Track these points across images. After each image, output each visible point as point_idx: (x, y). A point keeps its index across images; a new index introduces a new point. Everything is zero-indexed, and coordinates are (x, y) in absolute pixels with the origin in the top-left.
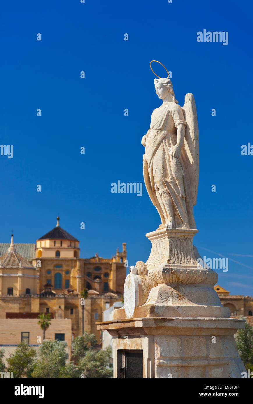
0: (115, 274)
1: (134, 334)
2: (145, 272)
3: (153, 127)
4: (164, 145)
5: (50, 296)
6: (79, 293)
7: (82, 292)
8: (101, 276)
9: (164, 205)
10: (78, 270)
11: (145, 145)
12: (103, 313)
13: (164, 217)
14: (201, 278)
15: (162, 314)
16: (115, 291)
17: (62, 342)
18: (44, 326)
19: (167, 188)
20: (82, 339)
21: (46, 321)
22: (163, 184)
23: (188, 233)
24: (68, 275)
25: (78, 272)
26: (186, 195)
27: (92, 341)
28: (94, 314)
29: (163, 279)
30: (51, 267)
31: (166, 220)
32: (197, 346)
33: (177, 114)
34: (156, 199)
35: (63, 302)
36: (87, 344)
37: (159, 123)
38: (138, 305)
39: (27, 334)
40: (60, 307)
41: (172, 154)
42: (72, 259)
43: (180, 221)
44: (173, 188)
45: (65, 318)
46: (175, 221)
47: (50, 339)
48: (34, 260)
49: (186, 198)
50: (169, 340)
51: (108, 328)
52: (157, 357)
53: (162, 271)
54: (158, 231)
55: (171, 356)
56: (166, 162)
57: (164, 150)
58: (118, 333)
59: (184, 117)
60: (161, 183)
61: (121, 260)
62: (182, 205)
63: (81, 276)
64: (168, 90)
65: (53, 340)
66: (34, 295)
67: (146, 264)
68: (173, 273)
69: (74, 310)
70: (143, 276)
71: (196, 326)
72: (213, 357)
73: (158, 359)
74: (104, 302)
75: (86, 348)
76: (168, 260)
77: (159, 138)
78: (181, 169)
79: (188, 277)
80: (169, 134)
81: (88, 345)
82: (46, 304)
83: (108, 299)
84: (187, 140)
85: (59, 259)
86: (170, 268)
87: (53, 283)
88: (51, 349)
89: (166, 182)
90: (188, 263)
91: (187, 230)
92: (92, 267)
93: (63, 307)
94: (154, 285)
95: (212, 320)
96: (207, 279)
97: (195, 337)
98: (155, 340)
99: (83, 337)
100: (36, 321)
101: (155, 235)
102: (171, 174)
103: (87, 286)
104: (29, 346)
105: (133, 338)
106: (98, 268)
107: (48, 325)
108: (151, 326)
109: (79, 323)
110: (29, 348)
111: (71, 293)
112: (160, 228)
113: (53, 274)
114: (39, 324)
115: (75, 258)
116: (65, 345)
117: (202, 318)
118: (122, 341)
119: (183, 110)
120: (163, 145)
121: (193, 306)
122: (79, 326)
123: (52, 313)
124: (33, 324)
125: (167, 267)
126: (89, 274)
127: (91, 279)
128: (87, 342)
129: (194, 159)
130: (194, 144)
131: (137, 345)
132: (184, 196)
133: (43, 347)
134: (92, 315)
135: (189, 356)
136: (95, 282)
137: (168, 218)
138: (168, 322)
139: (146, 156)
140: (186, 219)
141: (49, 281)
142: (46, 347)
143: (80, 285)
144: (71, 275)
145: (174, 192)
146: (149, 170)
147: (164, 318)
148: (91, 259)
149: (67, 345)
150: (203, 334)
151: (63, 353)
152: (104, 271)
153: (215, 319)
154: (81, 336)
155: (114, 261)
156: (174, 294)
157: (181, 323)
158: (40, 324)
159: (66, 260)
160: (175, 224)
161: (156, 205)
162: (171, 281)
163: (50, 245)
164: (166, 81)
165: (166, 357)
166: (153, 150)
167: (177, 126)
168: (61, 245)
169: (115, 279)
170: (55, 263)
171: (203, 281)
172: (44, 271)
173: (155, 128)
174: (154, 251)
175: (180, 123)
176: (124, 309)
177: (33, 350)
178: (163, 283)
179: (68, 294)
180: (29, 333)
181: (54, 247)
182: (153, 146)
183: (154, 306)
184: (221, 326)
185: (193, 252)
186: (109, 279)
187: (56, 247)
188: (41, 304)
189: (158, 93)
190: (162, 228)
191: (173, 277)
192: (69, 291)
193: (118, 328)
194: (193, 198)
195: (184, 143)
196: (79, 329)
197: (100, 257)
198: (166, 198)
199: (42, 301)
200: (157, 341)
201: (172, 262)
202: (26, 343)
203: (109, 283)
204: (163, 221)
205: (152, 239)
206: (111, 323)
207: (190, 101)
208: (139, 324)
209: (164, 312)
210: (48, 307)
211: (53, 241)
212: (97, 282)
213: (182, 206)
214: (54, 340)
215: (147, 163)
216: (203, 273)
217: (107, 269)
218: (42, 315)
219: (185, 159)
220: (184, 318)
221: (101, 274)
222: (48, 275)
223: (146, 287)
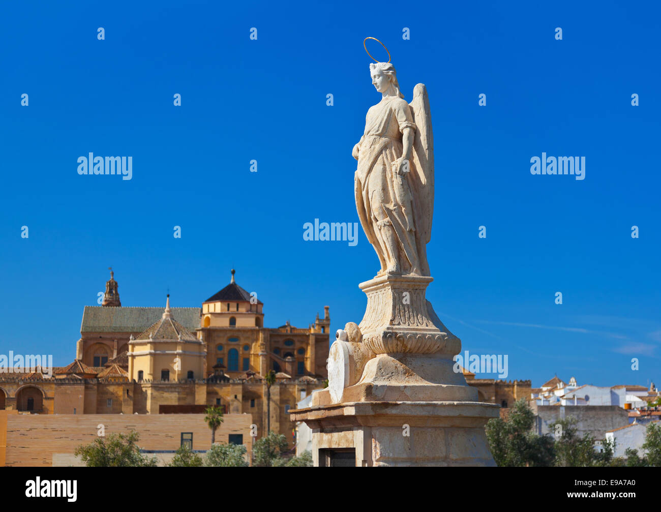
0: (314, 350)
1: (343, 426)
2: (358, 338)
3: (369, 132)
4: (385, 158)
5: (222, 382)
6: (263, 377)
7: (267, 376)
8: (294, 352)
9: (385, 243)
10: (262, 344)
11: (357, 158)
12: (297, 405)
13: (384, 260)
14: (438, 345)
15: (382, 397)
16: (314, 373)
17: (239, 447)
18: (214, 424)
19: (388, 218)
20: (268, 441)
21: (216, 417)
22: (383, 212)
23: (419, 282)
24: (247, 352)
25: (262, 347)
26: (416, 228)
27: (282, 444)
28: (284, 406)
29: (383, 347)
30: (223, 341)
31: (387, 264)
32: (432, 442)
33: (403, 113)
34: (373, 235)
35: (241, 391)
36: (275, 448)
37: (377, 126)
38: (348, 385)
39: (190, 435)
40: (236, 397)
41: (396, 170)
42: (253, 328)
43: (407, 265)
44: (398, 218)
45: (243, 413)
46: (400, 265)
47: (222, 442)
48: (199, 330)
49: (415, 232)
50: (392, 434)
51: (306, 418)
52: (376, 457)
53: (382, 335)
54: (376, 279)
55: (396, 456)
56: (387, 181)
57: (384, 165)
58: (320, 425)
59: (412, 118)
60: (381, 211)
61: (322, 329)
62: (409, 242)
63: (265, 353)
64: (390, 80)
65: (226, 443)
66: (199, 380)
67: (359, 326)
68: (398, 339)
69: (256, 402)
70: (355, 344)
71: (431, 413)
72: (454, 458)
73: (377, 461)
74: (298, 389)
75: (274, 454)
76: (391, 321)
77: (377, 147)
78: (409, 192)
79: (419, 345)
80: (391, 141)
81: (275, 451)
82: (216, 393)
83: (305, 384)
84: (416, 151)
85: (234, 329)
86: (394, 331)
87: (226, 363)
88: (223, 457)
89: (388, 209)
90: (419, 324)
91: (417, 278)
92: (281, 340)
93: (240, 397)
94: (371, 355)
95: (453, 405)
96: (445, 347)
97: (429, 430)
98: (373, 433)
99: (268, 438)
100: (202, 416)
101: (372, 286)
102: (395, 198)
103: (274, 367)
104: (191, 452)
105: (341, 431)
106: (289, 342)
107: (219, 423)
108: (367, 414)
109: (263, 419)
110: (192, 455)
111: (252, 376)
112: (379, 275)
113: (226, 350)
114: (206, 421)
115: (257, 328)
116: (243, 450)
117: (440, 402)
118: (326, 437)
119: (411, 108)
120: (383, 158)
121: (426, 385)
122: (263, 423)
123: (224, 406)
124: (197, 423)
125: (391, 331)
126: (277, 351)
127: (279, 357)
128: (274, 447)
129: (427, 177)
130: (427, 156)
131: (347, 441)
132: (414, 230)
133: (213, 453)
134: (281, 408)
135: (421, 457)
136: (285, 362)
137: (390, 262)
138: (392, 408)
139: (360, 173)
140: (416, 262)
141: (220, 360)
142: (217, 453)
143: (265, 365)
144: (252, 352)
145: (399, 224)
146: (364, 193)
147: (384, 403)
148: (280, 329)
149: (246, 451)
150: (441, 425)
151: (241, 462)
152: (298, 345)
153: (457, 404)
154: (266, 438)
155: (312, 331)
156: (399, 369)
157: (409, 410)
158: (208, 421)
159: (244, 331)
160: (401, 269)
161: (374, 243)
162: (395, 350)
163: (222, 310)
164: (387, 67)
165: (388, 458)
166: (370, 165)
167: (402, 130)
168: (238, 310)
169: (314, 356)
170: (229, 335)
171: (440, 351)
172: (212, 346)
173: (371, 133)
174: (371, 308)
175: (407, 126)
176: (328, 391)
177: (198, 458)
178: (383, 353)
179: (247, 379)
180: (192, 433)
181: (227, 312)
182: (368, 160)
183: (371, 386)
184: (466, 413)
185: (426, 309)
186: (306, 356)
187: (229, 312)
188: (210, 394)
189: (376, 84)
190: (383, 275)
191: (397, 345)
192: (249, 375)
193: (320, 417)
194: (425, 232)
195: (412, 153)
196: (263, 427)
197: (292, 327)
198: (387, 233)
199: (210, 388)
200: (375, 435)
201: (397, 323)
202: (188, 448)
203: (305, 362)
204: (383, 265)
205: (368, 291)
206: (311, 410)
207: (422, 95)
208: (350, 411)
209: (385, 395)
210: (218, 397)
211: (226, 303)
212: (288, 362)
213: (410, 244)
214: (228, 444)
215: (360, 183)
216: (441, 339)
217: (302, 342)
218: (210, 408)
219: (414, 177)
220: (413, 402)
221: (294, 349)
222: (219, 352)
223: (360, 359)
